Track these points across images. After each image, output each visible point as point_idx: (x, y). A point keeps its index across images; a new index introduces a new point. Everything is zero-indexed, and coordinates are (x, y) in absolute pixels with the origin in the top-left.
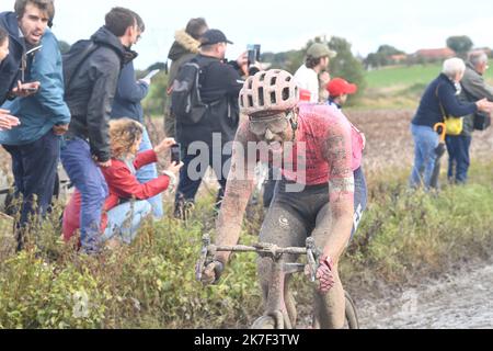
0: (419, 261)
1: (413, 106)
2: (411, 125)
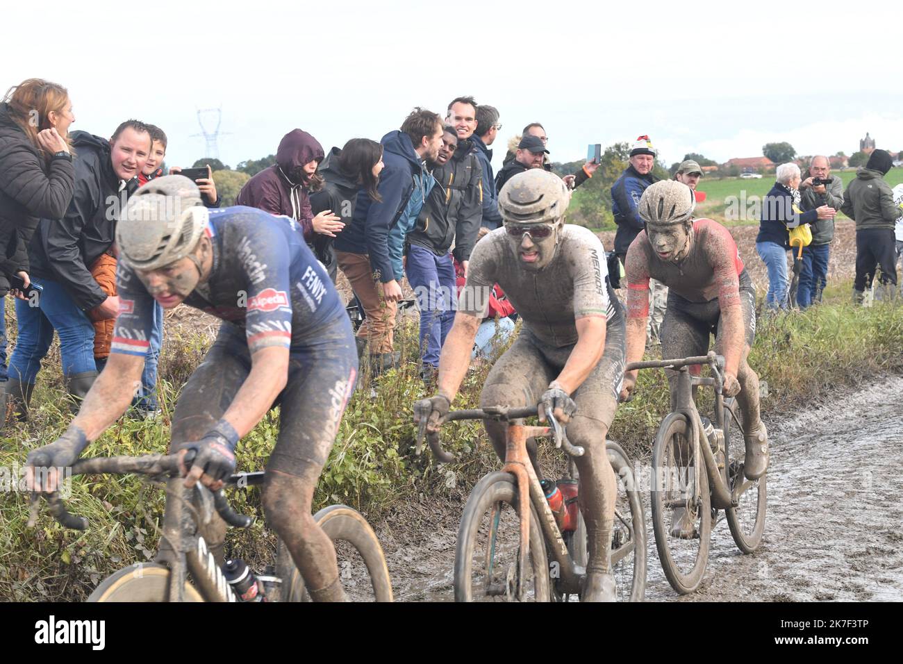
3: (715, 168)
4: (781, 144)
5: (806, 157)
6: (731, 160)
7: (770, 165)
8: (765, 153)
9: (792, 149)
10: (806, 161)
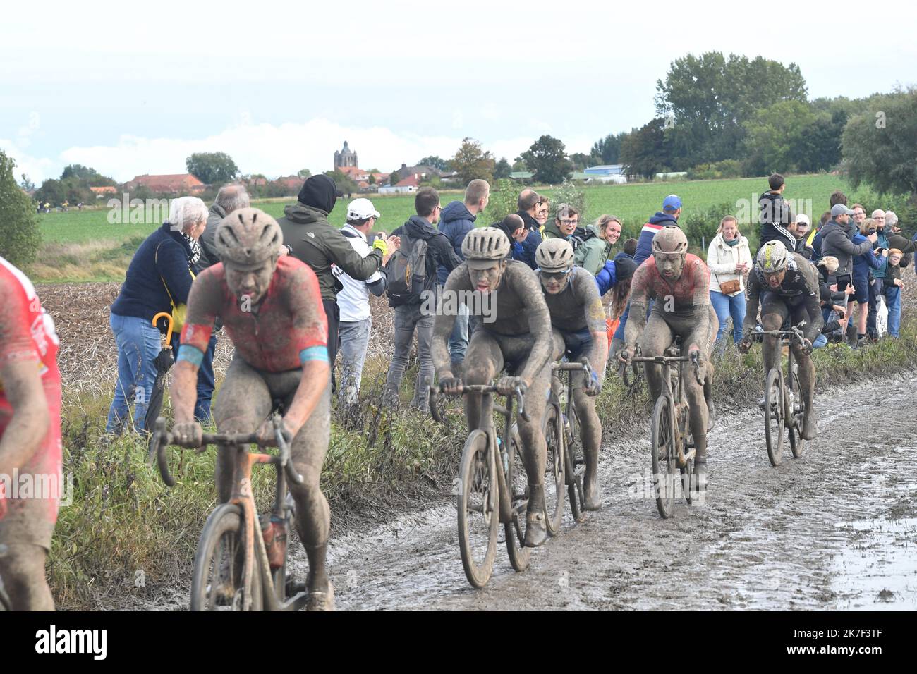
0: (120, 567)
1: (117, 276)
2: (112, 316)
3: (112, 189)
4: (213, 156)
5: (253, 177)
6: (137, 178)
7: (199, 187)
8: (190, 168)
9: (232, 163)
10: (253, 182)
